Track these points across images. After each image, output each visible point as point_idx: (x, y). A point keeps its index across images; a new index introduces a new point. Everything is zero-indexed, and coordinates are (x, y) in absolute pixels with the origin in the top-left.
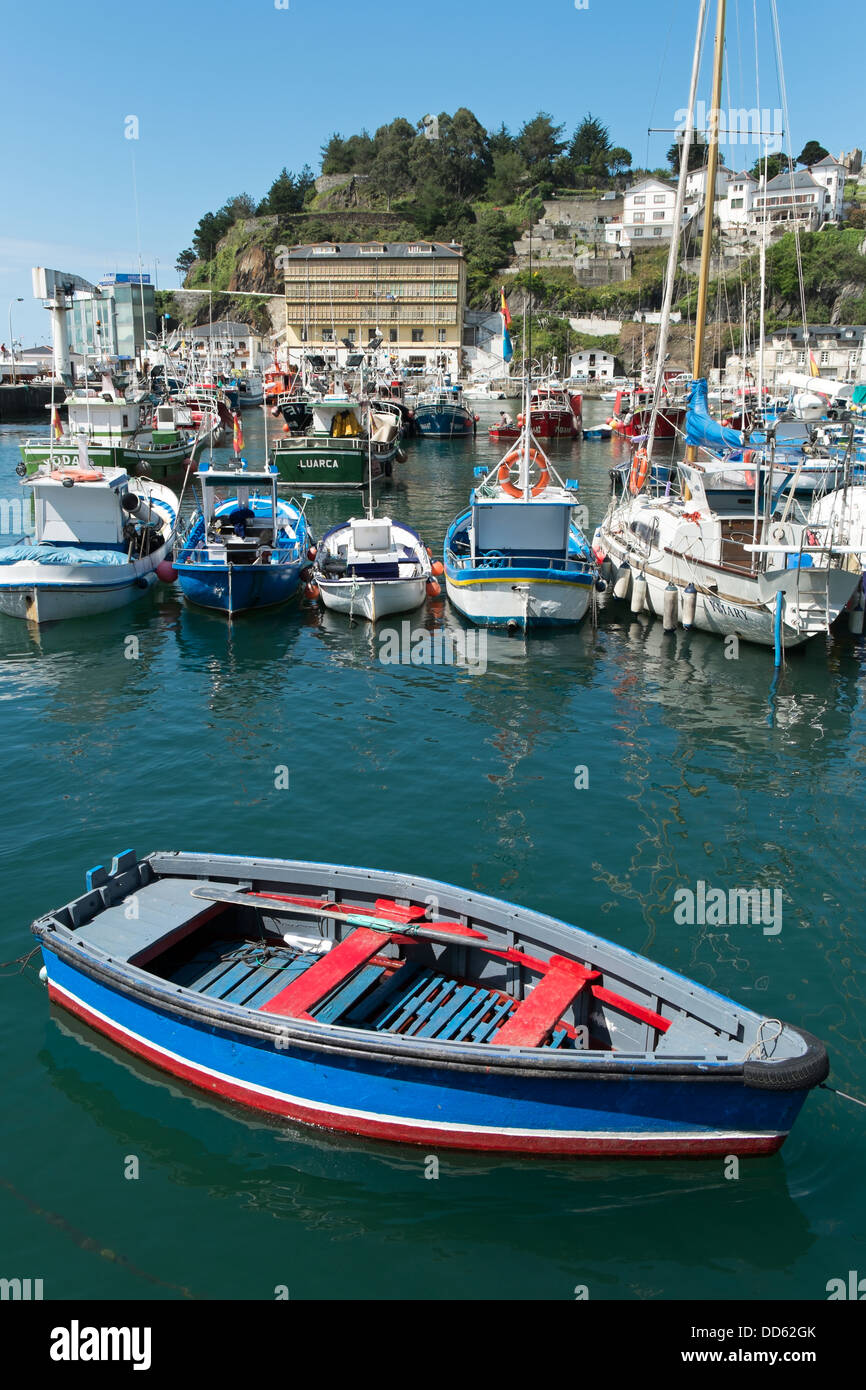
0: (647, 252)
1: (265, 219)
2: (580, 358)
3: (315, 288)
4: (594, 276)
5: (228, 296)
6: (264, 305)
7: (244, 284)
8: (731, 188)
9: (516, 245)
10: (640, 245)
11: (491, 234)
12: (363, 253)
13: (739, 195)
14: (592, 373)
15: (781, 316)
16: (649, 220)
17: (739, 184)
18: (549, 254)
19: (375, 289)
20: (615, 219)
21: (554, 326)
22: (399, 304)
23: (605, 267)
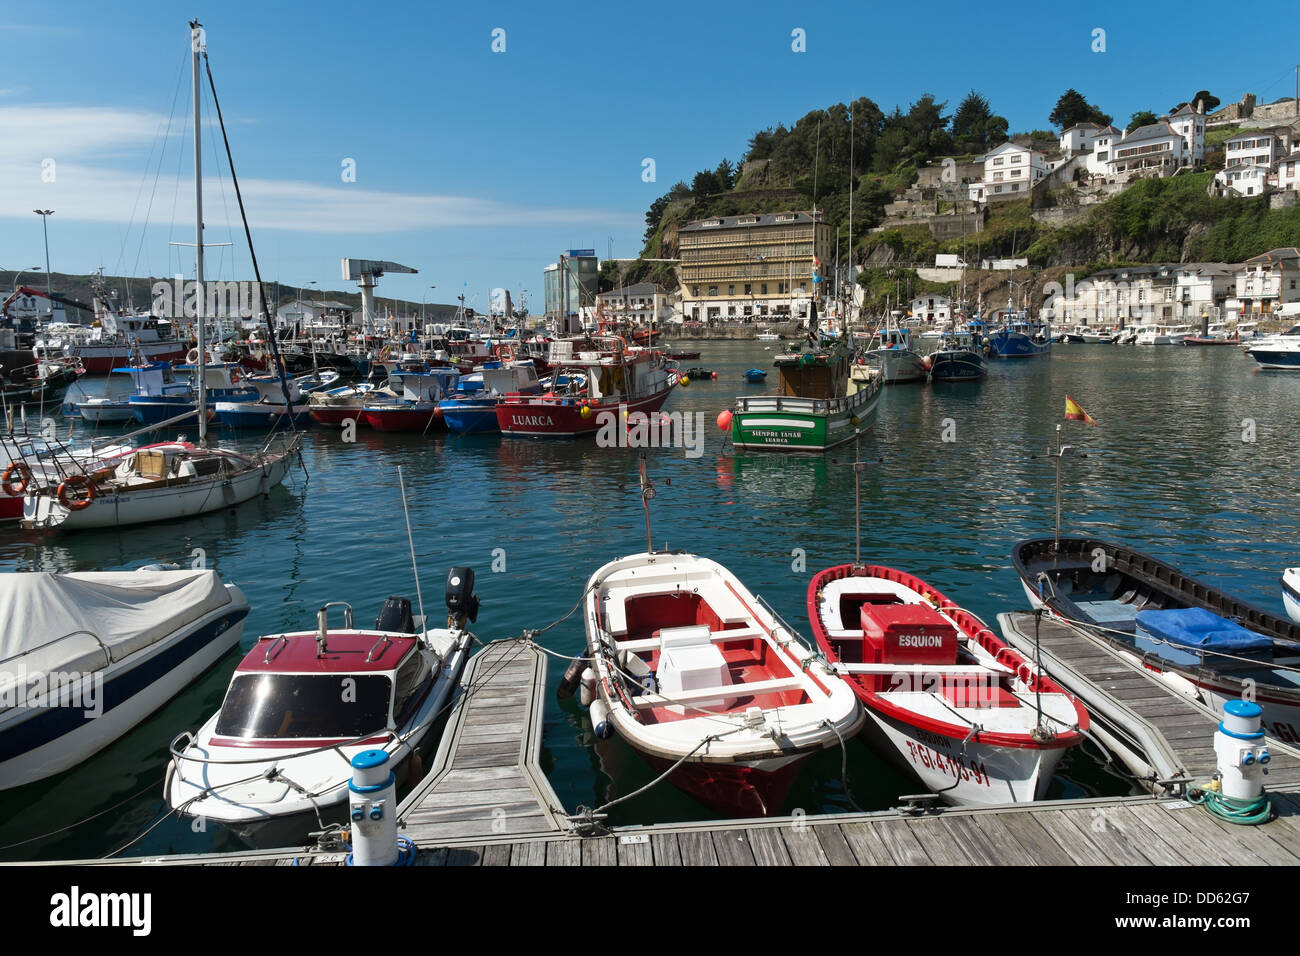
0: (1002, 206)
1: (686, 201)
2: (920, 303)
3: (703, 253)
4: (949, 231)
5: (648, 262)
6: (672, 269)
7: (666, 252)
8: (1097, 143)
9: (887, 208)
10: (995, 200)
11: (863, 200)
12: (740, 224)
13: (1103, 148)
14: (931, 316)
15: (1130, 257)
16: (1007, 177)
17: (1103, 139)
18: (914, 213)
19: (748, 252)
20: (978, 179)
21: (902, 276)
22: (767, 263)
23: (959, 222)
